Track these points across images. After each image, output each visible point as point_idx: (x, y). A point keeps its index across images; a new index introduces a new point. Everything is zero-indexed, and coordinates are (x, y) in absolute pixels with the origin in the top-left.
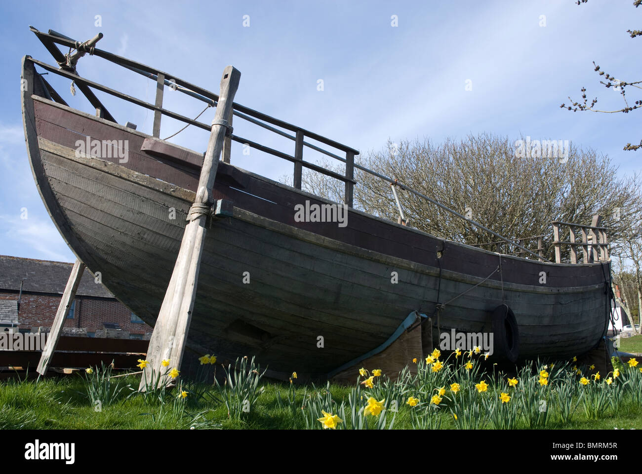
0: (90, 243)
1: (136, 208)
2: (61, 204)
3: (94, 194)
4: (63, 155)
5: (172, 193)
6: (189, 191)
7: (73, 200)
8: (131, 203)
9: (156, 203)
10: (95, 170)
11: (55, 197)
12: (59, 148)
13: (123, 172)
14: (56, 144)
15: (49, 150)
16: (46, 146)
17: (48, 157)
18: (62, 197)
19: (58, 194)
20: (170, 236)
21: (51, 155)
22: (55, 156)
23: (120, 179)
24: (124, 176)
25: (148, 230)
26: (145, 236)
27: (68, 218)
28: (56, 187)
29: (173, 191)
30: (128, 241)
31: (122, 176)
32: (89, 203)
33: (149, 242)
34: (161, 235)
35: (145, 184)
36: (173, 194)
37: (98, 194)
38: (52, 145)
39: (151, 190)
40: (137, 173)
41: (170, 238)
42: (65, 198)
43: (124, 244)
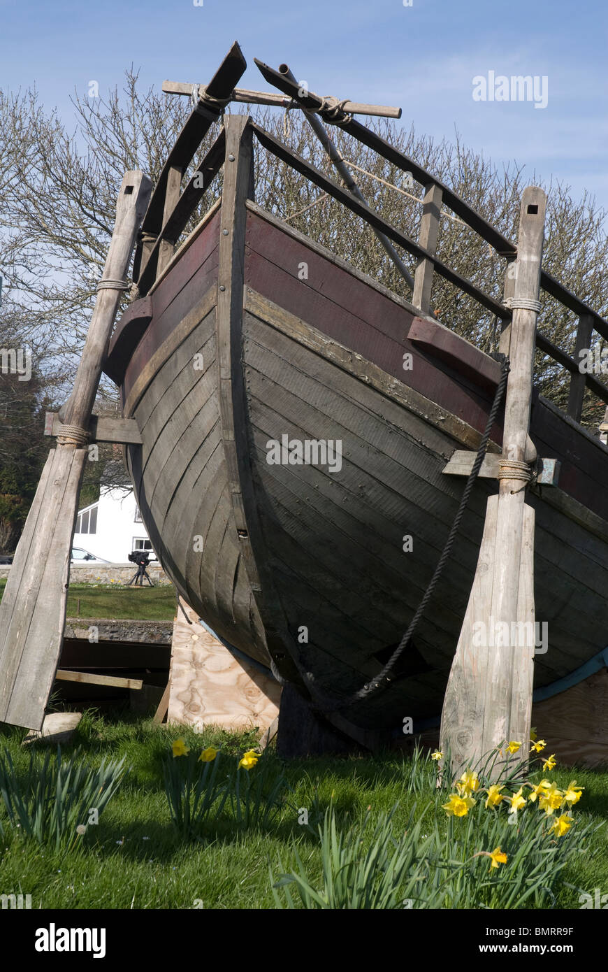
0: (272, 494)
1: (376, 443)
2: (252, 420)
3: (315, 409)
4: (284, 330)
5: (441, 423)
6: (464, 423)
7: (276, 415)
8: (371, 434)
9: (410, 438)
10: (330, 365)
11: (246, 404)
12: (279, 314)
13: (377, 376)
14: (276, 306)
15: (261, 316)
16: (258, 307)
17: (255, 327)
18: (259, 406)
19: (253, 400)
20: (407, 497)
21: (261, 324)
22: (268, 328)
23: (368, 389)
24: (376, 384)
25: (380, 482)
26: (369, 493)
27: (254, 447)
28: (253, 386)
29: (443, 421)
30: (337, 497)
31: (373, 383)
32: (302, 425)
33: (371, 502)
34: (396, 493)
35: (404, 402)
36: (442, 426)
37: (324, 410)
38: (267, 308)
39: (408, 414)
40: (396, 381)
41: (406, 499)
42: (264, 409)
43: (329, 502)
